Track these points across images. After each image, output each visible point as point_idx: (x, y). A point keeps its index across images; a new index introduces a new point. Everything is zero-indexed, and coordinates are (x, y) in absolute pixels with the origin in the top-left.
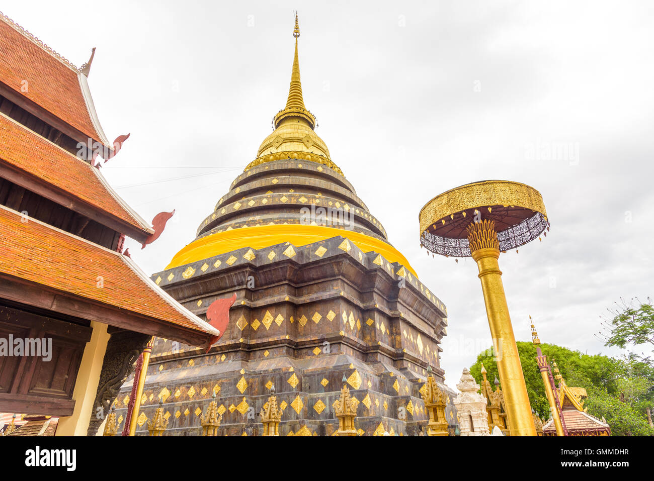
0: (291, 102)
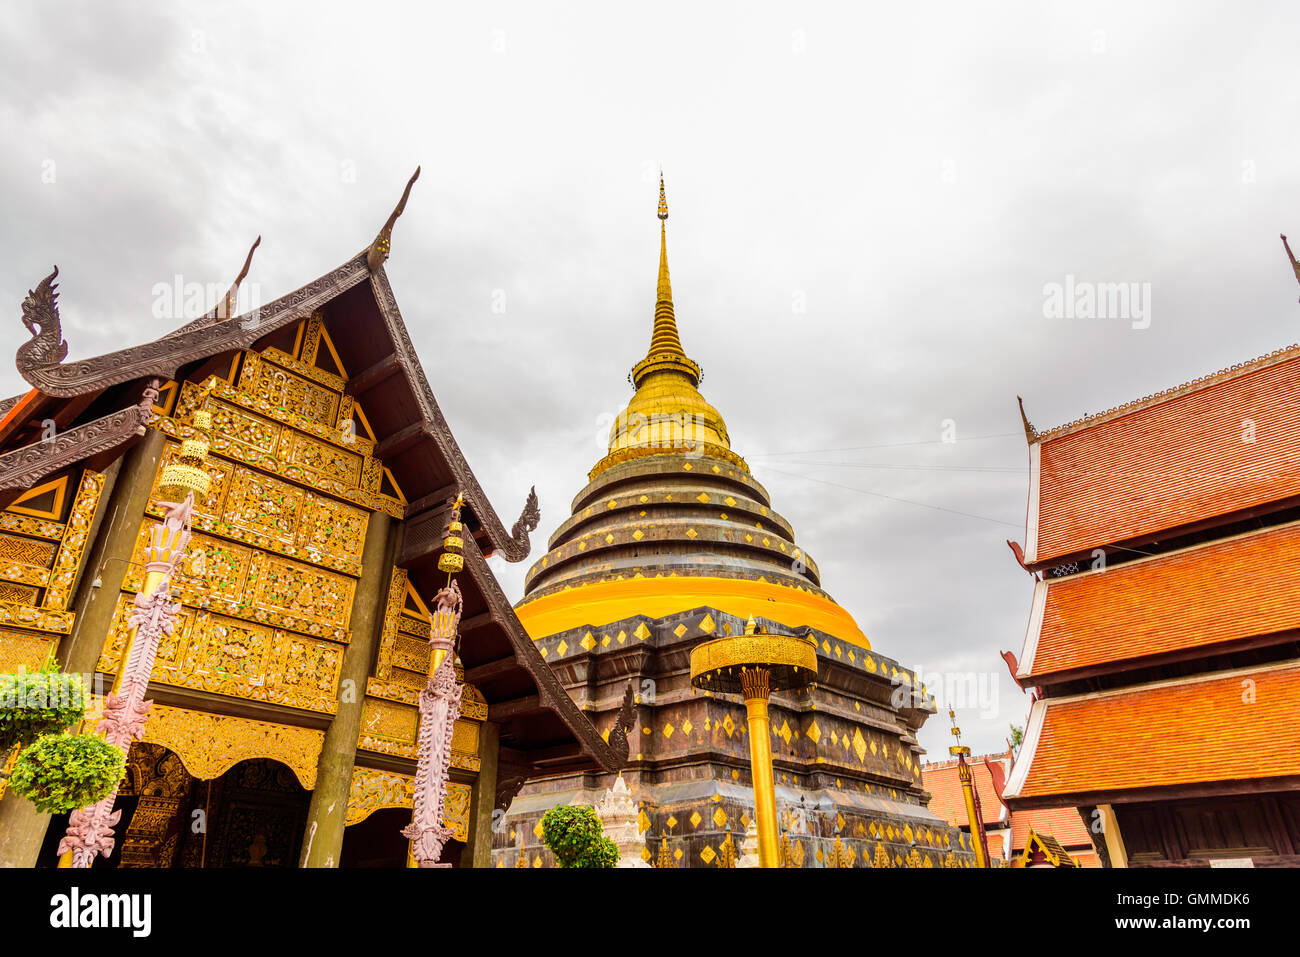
0: (661, 340)
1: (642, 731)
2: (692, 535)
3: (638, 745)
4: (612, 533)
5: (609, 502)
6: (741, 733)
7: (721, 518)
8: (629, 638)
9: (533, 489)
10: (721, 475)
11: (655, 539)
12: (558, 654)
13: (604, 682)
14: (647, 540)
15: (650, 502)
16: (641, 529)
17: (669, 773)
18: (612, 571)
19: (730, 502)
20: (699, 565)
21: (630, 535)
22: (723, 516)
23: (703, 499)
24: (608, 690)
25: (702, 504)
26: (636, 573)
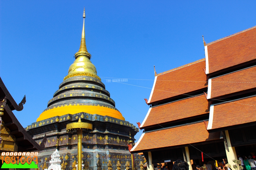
0: (82, 48)
1: (69, 139)
2: (83, 95)
3: (68, 141)
4: (65, 94)
5: (65, 87)
6: (90, 138)
7: (91, 91)
8: (66, 119)
9: (25, 96)
10: (92, 81)
11: (75, 96)
12: (51, 122)
13: (61, 128)
14: (73, 96)
15: (75, 87)
16: (72, 94)
17: (74, 147)
18: (65, 103)
19: (93, 87)
20: (84, 102)
21: (69, 95)
22: (92, 90)
23: (87, 87)
24: (62, 130)
25: (87, 88)
26: (70, 104)
